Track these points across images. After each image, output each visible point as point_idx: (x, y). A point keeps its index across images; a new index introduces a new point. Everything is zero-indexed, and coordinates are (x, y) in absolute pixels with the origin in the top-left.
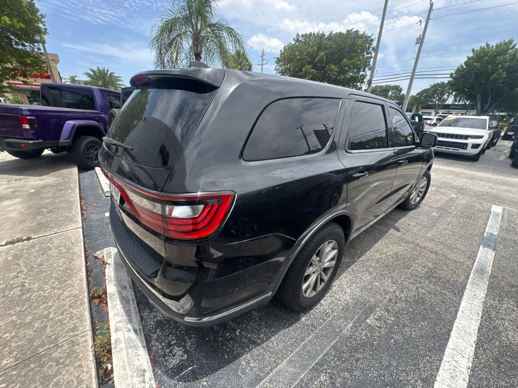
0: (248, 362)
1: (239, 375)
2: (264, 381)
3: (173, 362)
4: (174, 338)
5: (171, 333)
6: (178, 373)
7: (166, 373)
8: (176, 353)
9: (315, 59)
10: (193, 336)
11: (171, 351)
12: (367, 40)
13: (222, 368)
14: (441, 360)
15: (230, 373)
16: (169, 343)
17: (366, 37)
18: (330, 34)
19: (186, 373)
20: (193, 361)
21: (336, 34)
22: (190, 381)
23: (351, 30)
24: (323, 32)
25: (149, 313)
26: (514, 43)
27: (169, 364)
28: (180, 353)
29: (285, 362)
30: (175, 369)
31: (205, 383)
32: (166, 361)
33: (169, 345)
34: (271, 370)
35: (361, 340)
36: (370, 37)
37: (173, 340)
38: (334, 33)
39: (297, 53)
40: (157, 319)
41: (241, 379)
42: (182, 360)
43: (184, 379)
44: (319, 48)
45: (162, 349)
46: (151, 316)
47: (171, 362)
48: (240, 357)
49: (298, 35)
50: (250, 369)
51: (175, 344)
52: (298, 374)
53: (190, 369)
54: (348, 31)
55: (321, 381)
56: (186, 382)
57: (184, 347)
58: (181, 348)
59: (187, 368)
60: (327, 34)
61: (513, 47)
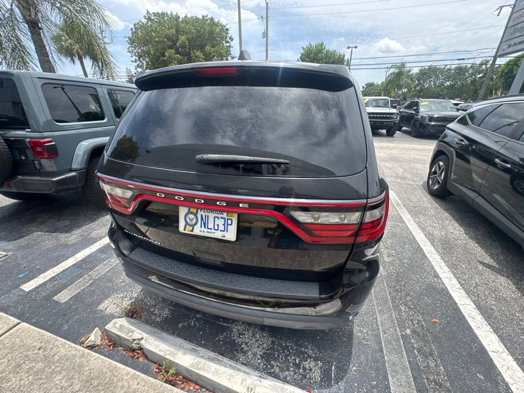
0: (361, 332)
1: (366, 344)
2: (381, 335)
3: (316, 374)
4: (293, 358)
5: (287, 356)
6: (330, 379)
7: (321, 387)
8: (310, 367)
9: (176, 44)
10: (306, 344)
11: (304, 369)
12: (223, 29)
13: (351, 348)
14: (430, 262)
15: (359, 347)
16: (295, 364)
17: (221, 25)
18: (186, 17)
19: (334, 374)
20: (329, 362)
21: (192, 17)
22: (344, 376)
23: (207, 16)
24: (177, 13)
25: (244, 355)
26: (324, 45)
27: (315, 379)
28: (312, 364)
29: (378, 315)
30: (324, 378)
31: (354, 368)
32: (310, 379)
33: (298, 366)
34: (378, 326)
35: (394, 273)
36: (225, 26)
37: (295, 360)
38: (189, 16)
39: (154, 34)
40: (260, 355)
41: (370, 346)
42: (321, 368)
43: (338, 379)
44: (177, 31)
45: (295, 373)
46: (250, 357)
47: (315, 377)
48: (353, 332)
49: (148, 12)
50: (367, 335)
51: (301, 361)
52: (391, 316)
53: (333, 368)
54: (203, 17)
55: (404, 311)
56: (342, 379)
57: (310, 357)
58: (309, 360)
59: (331, 370)
60: (182, 16)
61: (324, 49)
